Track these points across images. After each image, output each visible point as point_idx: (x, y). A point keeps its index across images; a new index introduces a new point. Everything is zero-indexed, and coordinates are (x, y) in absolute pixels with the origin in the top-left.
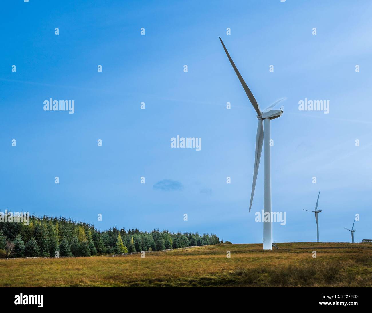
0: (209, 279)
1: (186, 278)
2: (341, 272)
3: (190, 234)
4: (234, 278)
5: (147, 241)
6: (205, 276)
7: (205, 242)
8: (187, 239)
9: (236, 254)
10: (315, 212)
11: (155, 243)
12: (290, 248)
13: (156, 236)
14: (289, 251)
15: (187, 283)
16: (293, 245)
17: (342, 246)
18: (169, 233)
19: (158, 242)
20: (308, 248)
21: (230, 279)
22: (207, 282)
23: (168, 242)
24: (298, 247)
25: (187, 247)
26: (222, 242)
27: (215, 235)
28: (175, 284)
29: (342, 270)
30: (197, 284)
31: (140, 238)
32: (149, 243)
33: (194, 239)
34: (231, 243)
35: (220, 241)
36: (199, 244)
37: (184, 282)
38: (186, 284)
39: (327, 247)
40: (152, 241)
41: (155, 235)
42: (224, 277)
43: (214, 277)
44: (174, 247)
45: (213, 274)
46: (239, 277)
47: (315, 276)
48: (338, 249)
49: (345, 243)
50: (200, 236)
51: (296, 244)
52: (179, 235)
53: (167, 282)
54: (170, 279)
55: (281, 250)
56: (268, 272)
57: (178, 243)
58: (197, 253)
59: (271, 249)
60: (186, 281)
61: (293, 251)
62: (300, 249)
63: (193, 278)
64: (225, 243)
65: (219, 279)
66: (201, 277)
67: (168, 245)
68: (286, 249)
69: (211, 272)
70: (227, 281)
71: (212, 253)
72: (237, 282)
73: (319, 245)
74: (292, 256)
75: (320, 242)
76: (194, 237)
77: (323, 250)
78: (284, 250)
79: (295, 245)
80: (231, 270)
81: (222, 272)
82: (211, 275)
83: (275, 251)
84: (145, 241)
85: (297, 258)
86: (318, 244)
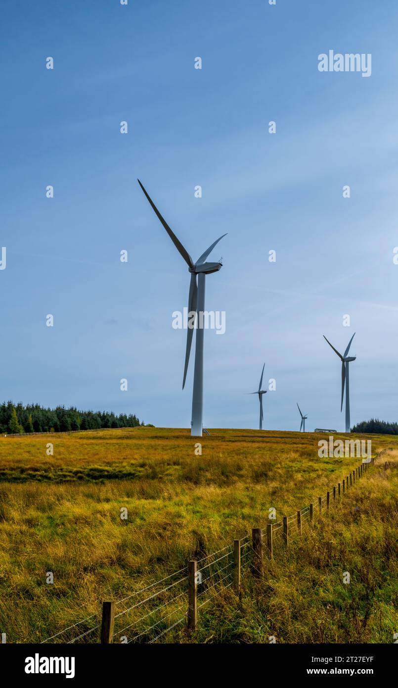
0: (102, 471)
1: (70, 468)
2: (277, 468)
3: (104, 414)
4: (134, 470)
5: (49, 419)
6: (96, 466)
7: (122, 423)
8: (99, 419)
9: (156, 440)
10: (259, 393)
11: (58, 423)
12: (224, 435)
13: (61, 414)
14: (223, 439)
15: (71, 474)
16: (229, 432)
17: (289, 436)
18: (77, 410)
19: (63, 421)
20: (246, 436)
21: (129, 472)
22: (97, 474)
23: (75, 422)
24: (235, 434)
25: (99, 428)
26: (143, 424)
27: (134, 416)
28: (54, 476)
29: (279, 466)
30: (84, 476)
31: (41, 415)
32: (51, 423)
33: (108, 420)
34: (154, 427)
35: (140, 423)
36: (114, 426)
37: (67, 474)
38: (70, 476)
39: (271, 436)
40: (56, 419)
41: (60, 412)
42: (122, 469)
43: (109, 468)
44: (83, 428)
45: (109, 464)
46: (142, 469)
47: (242, 473)
48: (283, 439)
49: (293, 432)
50: (115, 417)
51: (233, 430)
52: (89, 414)
53: (45, 472)
54: (49, 468)
55: (212, 437)
56: (182, 465)
57: (87, 424)
58: (109, 436)
59: (201, 435)
60: (71, 472)
61: (226, 440)
62: (236, 436)
63: (81, 468)
64: (146, 426)
65: (114, 472)
66: (92, 467)
67: (75, 425)
68: (219, 437)
69: (107, 461)
70: (124, 474)
71: (128, 437)
72: (137, 476)
73: (261, 433)
74: (221, 445)
75: (263, 429)
76: (108, 417)
77: (265, 439)
78: (216, 437)
79: (231, 432)
80: (135, 459)
81: (122, 462)
82: (105, 466)
83: (205, 438)
84: (46, 420)
85: (227, 447)
86: (260, 431)
